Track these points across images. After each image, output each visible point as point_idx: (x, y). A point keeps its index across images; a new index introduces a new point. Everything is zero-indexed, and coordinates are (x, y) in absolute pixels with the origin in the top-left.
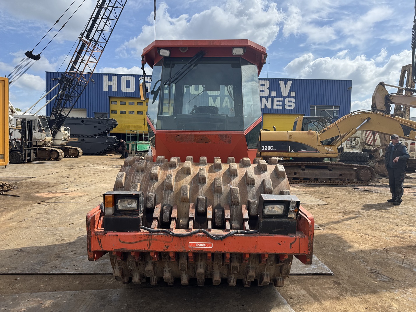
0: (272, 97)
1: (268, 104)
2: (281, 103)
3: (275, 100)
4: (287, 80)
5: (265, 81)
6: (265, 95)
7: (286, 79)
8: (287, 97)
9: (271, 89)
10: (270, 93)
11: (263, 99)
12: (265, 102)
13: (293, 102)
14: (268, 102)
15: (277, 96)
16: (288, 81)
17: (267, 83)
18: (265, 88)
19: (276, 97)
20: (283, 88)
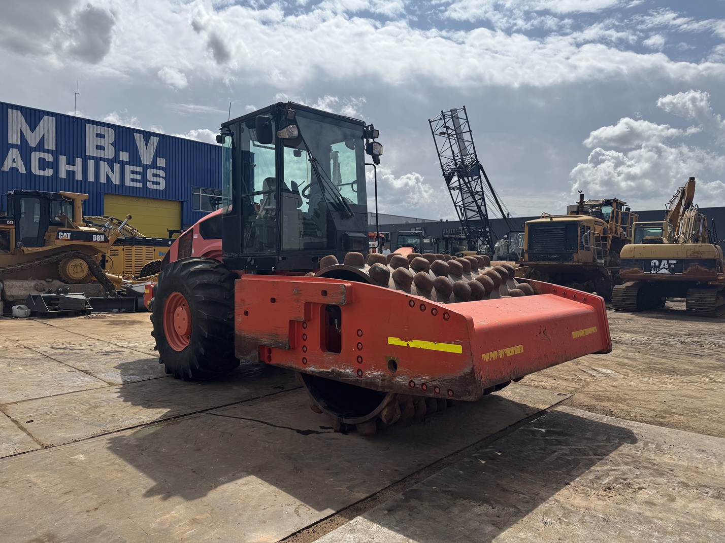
1: (114, 176)
4: (148, 134)
5: (106, 128)
6: (106, 157)
7: (147, 132)
8: (150, 167)
11: (102, 163)
12: (106, 170)
13: (163, 177)
14: (112, 171)
15: (131, 163)
16: (152, 137)
18: (106, 143)
20: (142, 148)
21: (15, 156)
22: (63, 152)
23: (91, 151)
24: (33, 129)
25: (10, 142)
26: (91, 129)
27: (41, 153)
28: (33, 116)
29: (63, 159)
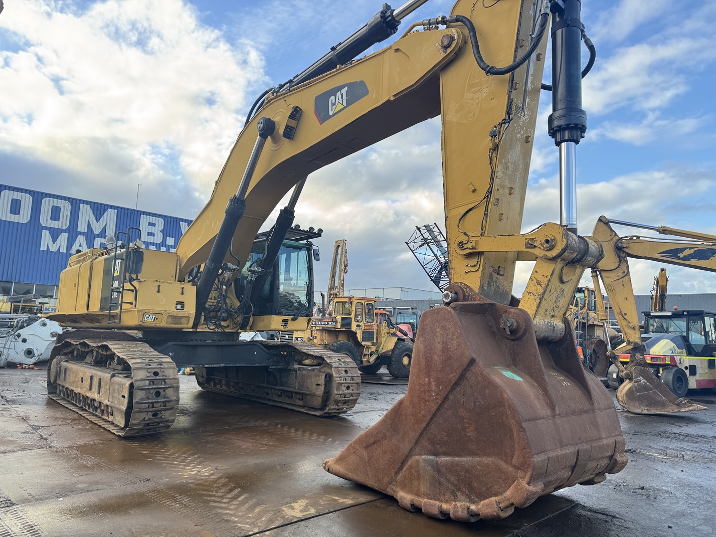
0: (167, 246)
5: (157, 218)
6: (155, 242)
9: (166, 233)
10: (164, 240)
11: (151, 247)
17: (160, 223)
18: (156, 230)
19: (174, 247)
21: (81, 242)
23: (143, 236)
24: (97, 220)
25: (79, 230)
26: (145, 219)
27: (102, 239)
28: (99, 209)
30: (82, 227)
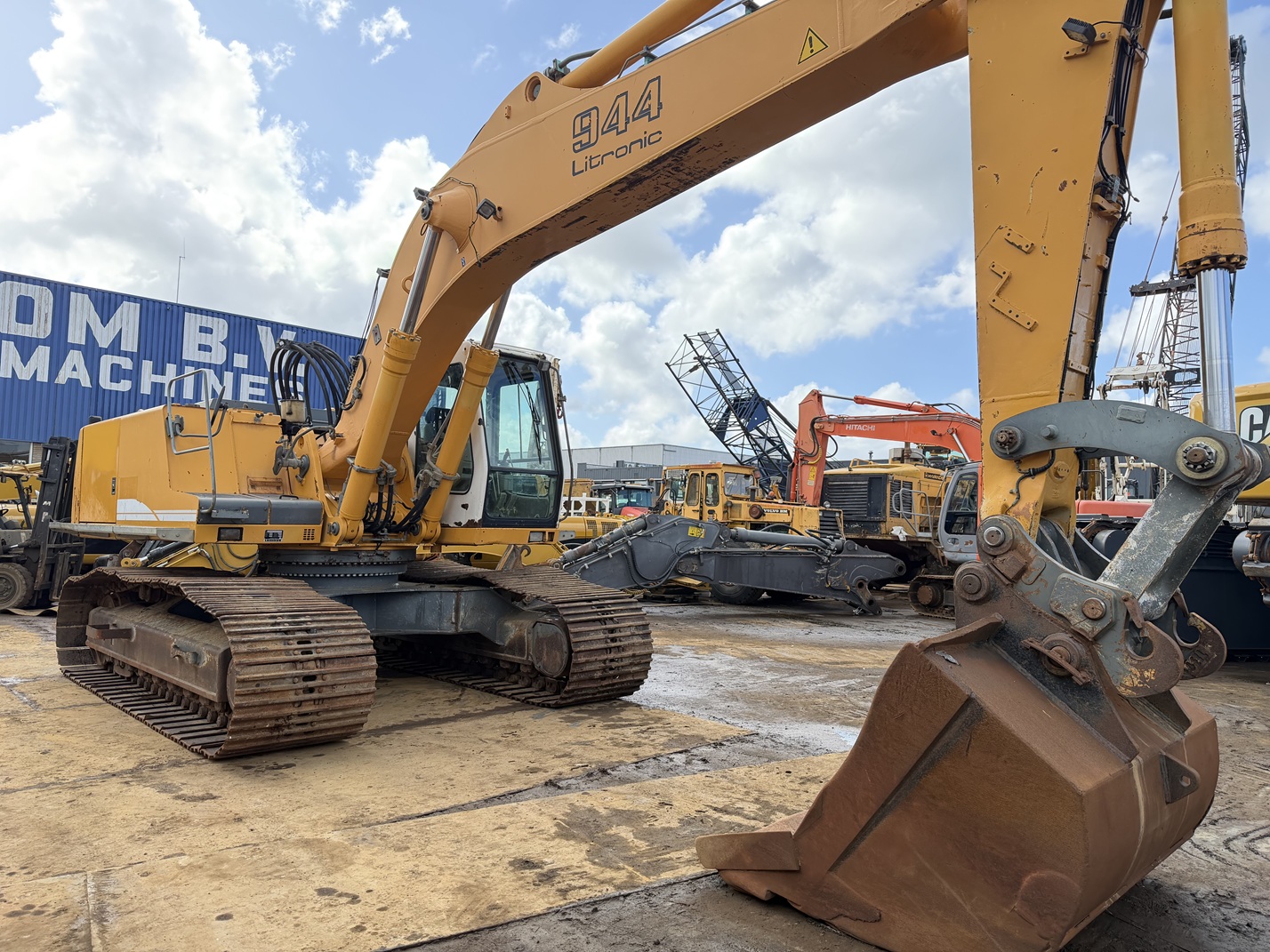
0: (235, 370)
2: (262, 392)
3: (246, 379)
4: (280, 326)
5: (215, 319)
6: (213, 362)
7: (277, 324)
9: (232, 346)
10: (230, 359)
11: (206, 371)
12: (212, 381)
14: (222, 382)
16: (285, 331)
17: (221, 329)
18: (215, 340)
19: (247, 372)
20: (268, 347)
21: (75, 362)
22: (148, 355)
23: (190, 352)
24: (105, 322)
25: (70, 340)
26: (193, 321)
27: (115, 357)
28: (106, 303)
29: (147, 365)
30: (76, 335)
